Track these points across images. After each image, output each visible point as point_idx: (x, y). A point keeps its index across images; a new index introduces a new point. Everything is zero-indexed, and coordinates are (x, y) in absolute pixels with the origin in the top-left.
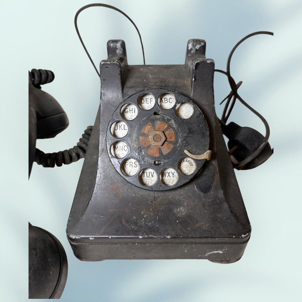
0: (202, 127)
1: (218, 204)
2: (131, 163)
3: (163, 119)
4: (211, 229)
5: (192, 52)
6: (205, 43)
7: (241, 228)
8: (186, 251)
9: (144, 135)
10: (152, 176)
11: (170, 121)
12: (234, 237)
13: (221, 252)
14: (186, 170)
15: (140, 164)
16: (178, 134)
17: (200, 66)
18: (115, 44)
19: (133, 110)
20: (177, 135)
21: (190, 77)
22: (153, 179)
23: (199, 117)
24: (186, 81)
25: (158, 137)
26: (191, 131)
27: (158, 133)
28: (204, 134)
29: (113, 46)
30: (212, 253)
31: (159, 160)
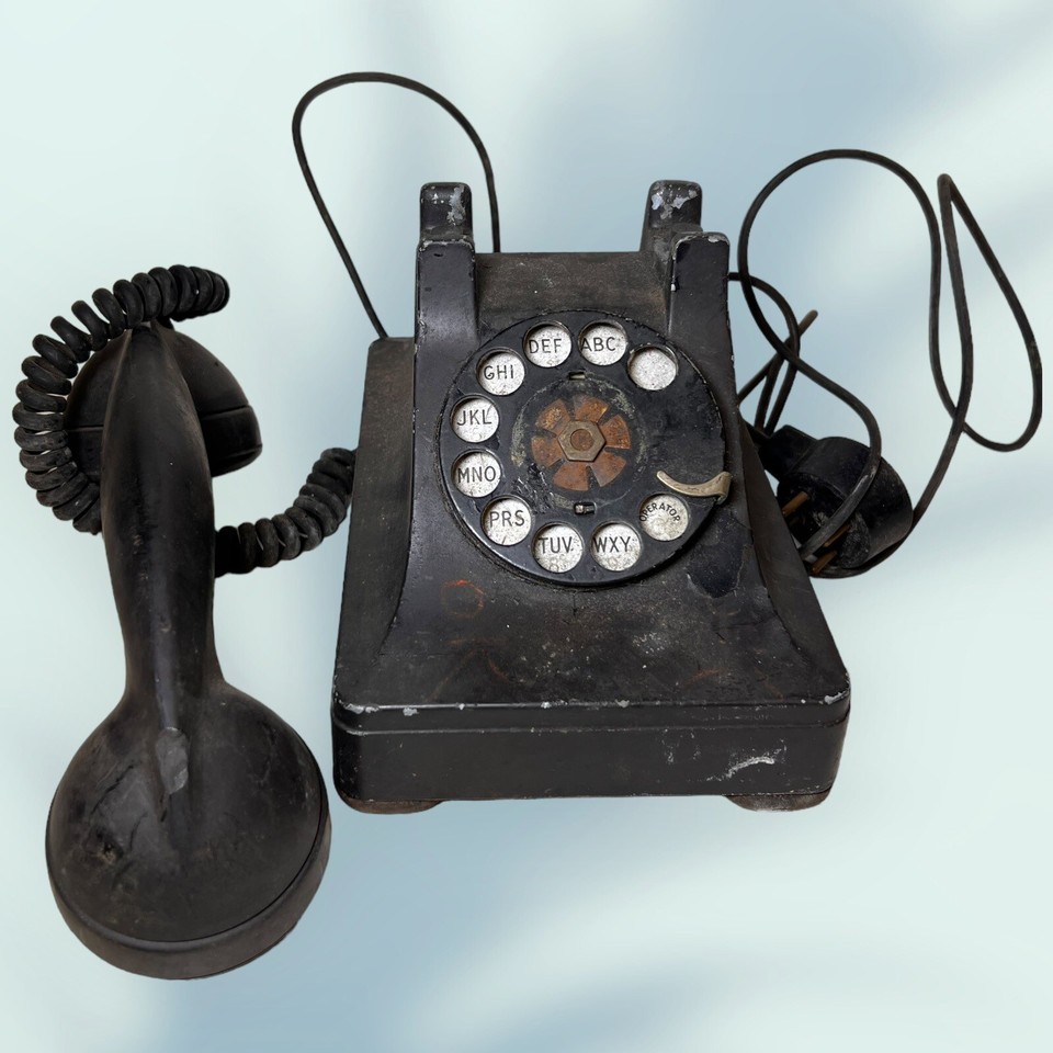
0: (703, 411)
1: (755, 624)
2: (507, 515)
3: (596, 392)
4: (739, 683)
5: (663, 216)
6: (699, 192)
7: (821, 681)
8: (671, 759)
9: (543, 433)
10: (568, 550)
11: (614, 397)
12: (803, 701)
13: (770, 761)
14: (662, 531)
15: (535, 513)
16: (638, 430)
17: (690, 252)
18: (443, 195)
19: (508, 370)
20: (635, 433)
21: (661, 284)
22: (569, 556)
23: (694, 384)
24: (650, 294)
25: (584, 438)
26: (673, 422)
27: (582, 426)
28: (707, 429)
29: (438, 200)
30: (746, 764)
31: (587, 501)
